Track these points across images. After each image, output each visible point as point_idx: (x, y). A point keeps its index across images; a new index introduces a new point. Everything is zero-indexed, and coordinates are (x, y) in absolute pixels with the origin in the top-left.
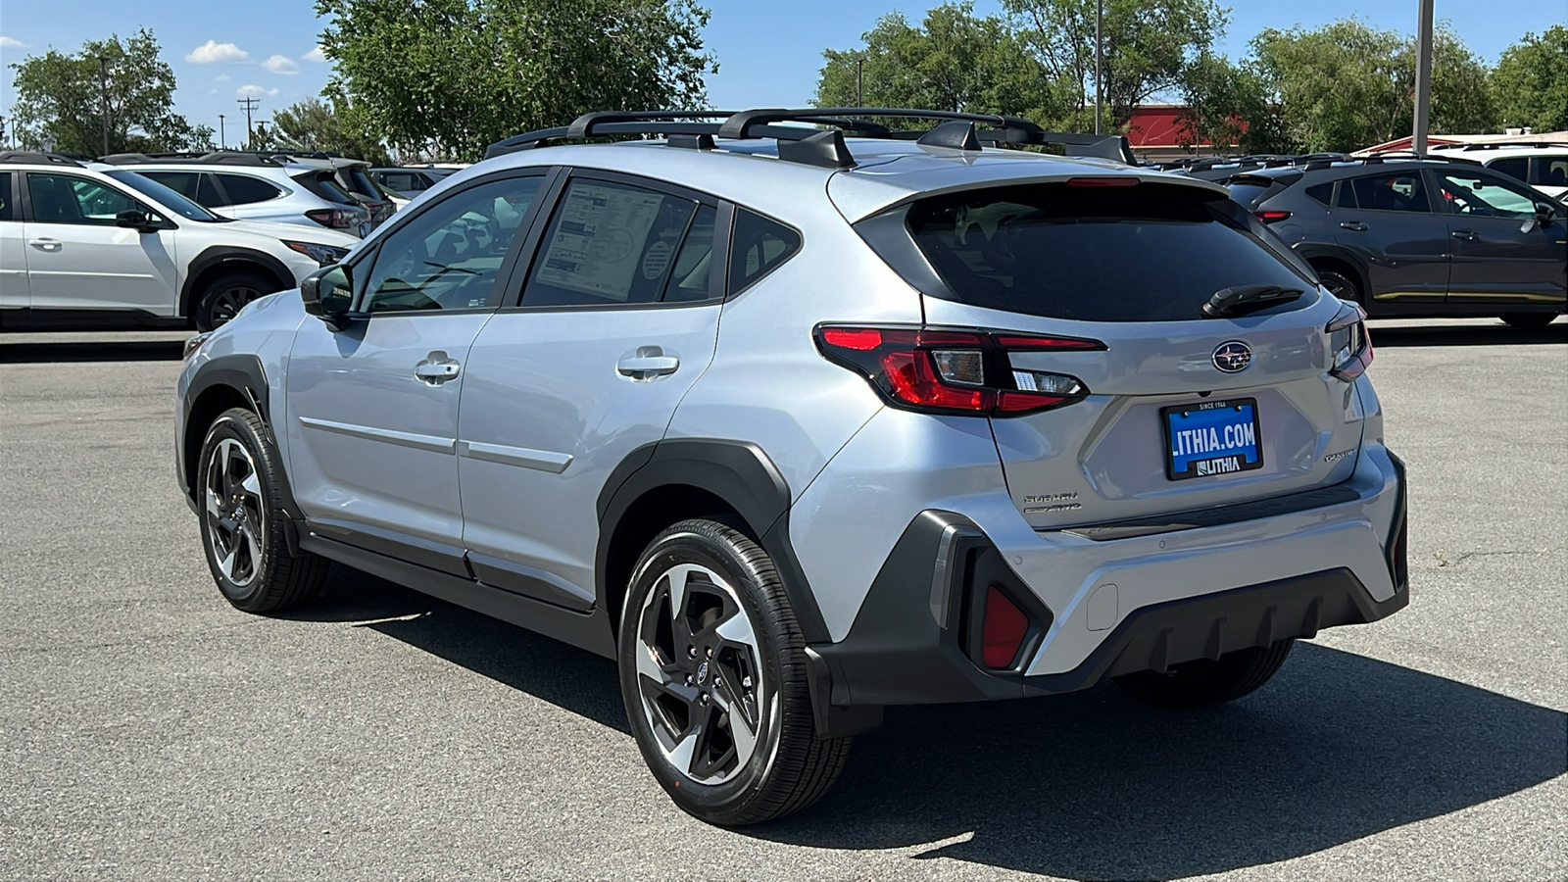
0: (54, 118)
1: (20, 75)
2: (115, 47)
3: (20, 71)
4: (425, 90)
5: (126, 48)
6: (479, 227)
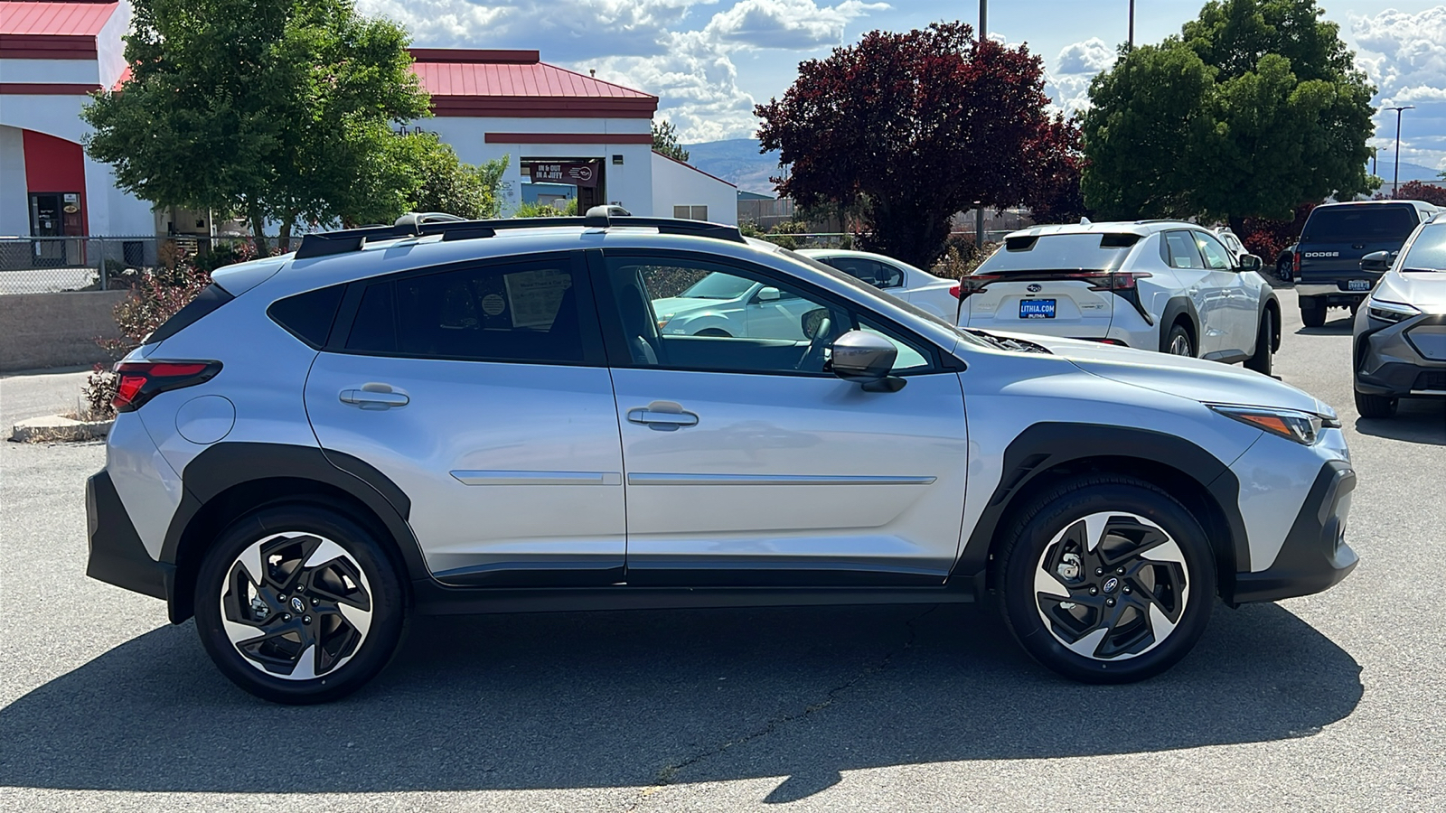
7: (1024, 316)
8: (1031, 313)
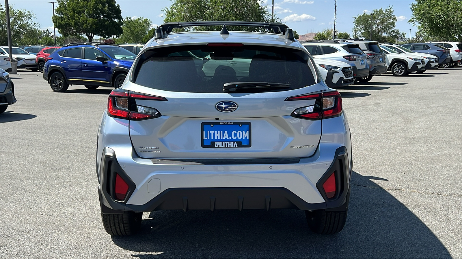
0: (363, 31)
1: (355, 20)
2: (381, 11)
3: (355, 19)
4: (439, 21)
5: (384, 12)
6: (432, 60)
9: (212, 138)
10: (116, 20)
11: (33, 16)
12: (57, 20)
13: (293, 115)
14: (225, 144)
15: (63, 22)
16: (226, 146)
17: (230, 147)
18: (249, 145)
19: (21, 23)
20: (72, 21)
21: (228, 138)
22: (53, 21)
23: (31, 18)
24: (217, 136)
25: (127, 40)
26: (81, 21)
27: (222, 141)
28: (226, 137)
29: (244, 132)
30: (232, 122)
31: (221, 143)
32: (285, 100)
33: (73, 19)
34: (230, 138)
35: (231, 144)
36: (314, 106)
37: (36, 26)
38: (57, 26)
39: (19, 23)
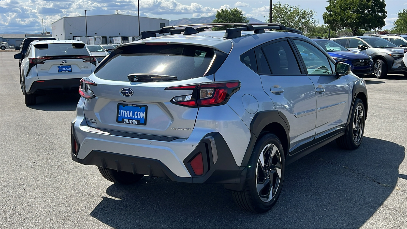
7: (61, 71)
8: (63, 70)
9: (123, 116)
10: (380, 14)
11: (314, 14)
12: (327, 17)
13: (171, 101)
14: (130, 121)
15: (331, 19)
16: (130, 123)
17: (132, 124)
18: (145, 124)
19: (304, 21)
20: (339, 17)
21: (132, 117)
22: (323, 18)
23: (313, 16)
24: (126, 115)
25: (400, 31)
26: (346, 16)
27: (128, 119)
28: (131, 116)
29: (142, 113)
30: (135, 105)
31: (128, 120)
32: (165, 90)
33: (340, 15)
34: (133, 117)
35: (133, 122)
36: (191, 96)
37: (316, 22)
38: (326, 22)
39: (303, 20)
